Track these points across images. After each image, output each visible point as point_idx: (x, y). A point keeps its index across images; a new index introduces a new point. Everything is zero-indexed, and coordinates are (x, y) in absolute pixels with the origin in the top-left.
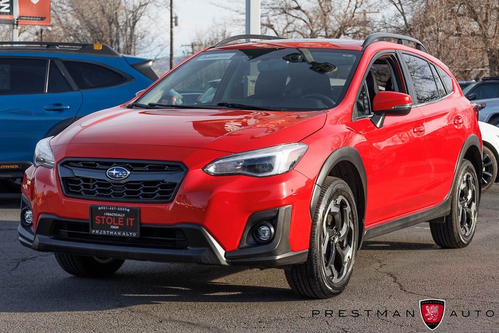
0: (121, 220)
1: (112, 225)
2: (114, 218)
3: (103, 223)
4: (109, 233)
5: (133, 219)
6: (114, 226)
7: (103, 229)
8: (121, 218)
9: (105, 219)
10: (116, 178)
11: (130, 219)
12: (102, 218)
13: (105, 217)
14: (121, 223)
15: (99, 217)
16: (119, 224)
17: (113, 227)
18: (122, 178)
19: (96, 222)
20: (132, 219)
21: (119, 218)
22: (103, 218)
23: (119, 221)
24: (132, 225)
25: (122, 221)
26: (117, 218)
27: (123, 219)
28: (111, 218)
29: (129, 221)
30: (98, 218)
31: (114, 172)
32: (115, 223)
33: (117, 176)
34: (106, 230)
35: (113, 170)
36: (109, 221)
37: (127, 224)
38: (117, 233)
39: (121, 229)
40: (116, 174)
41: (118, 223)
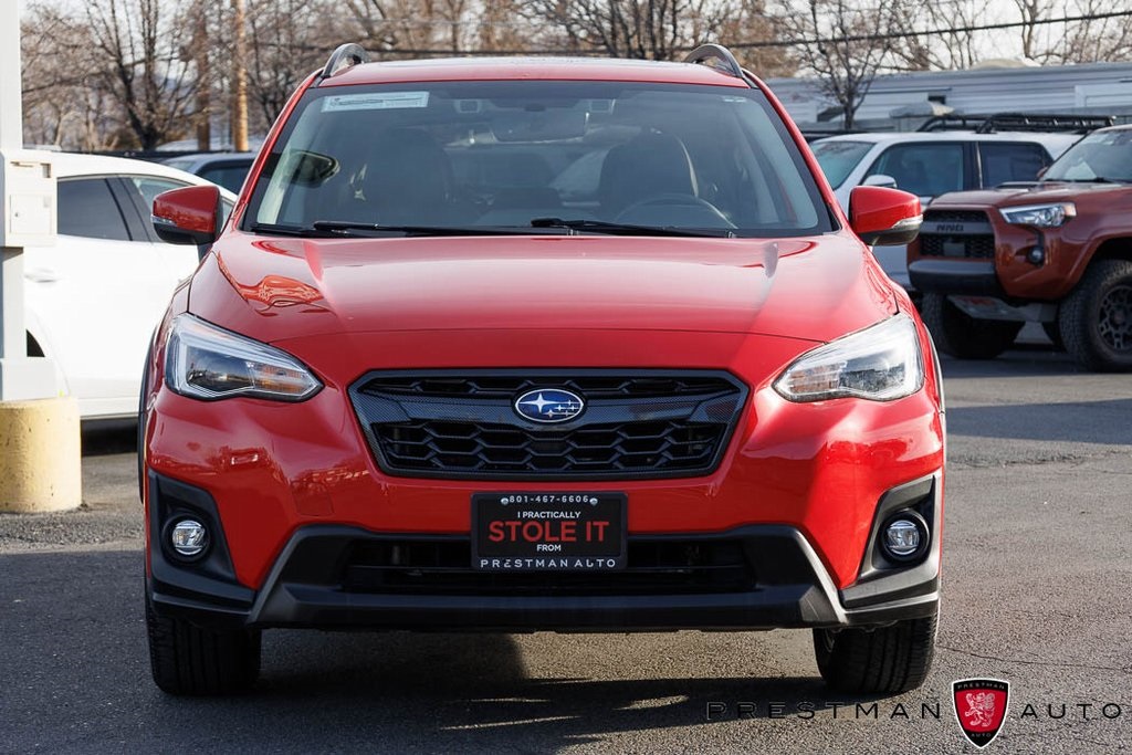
0: (567, 527)
1: (542, 541)
2: (547, 524)
3: (513, 539)
4: (533, 563)
5: (607, 523)
6: (548, 543)
7: (514, 556)
8: (569, 523)
9: (519, 529)
10: (547, 417)
11: (595, 524)
12: (510, 527)
13: (519, 523)
14: (567, 535)
15: (501, 525)
16: (563, 539)
17: (545, 547)
18: (564, 416)
19: (491, 537)
20: (601, 524)
21: (564, 524)
22: (513, 525)
23: (564, 531)
24: (601, 538)
25: (573, 531)
26: (556, 523)
27: (574, 523)
28: (538, 525)
29: (595, 529)
30: (496, 527)
31: (540, 403)
32: (551, 536)
33: (551, 413)
34: (523, 557)
35: (535, 397)
36: (533, 531)
37: (589, 539)
38: (558, 563)
39: (569, 551)
40: (546, 408)
41: (560, 537)
